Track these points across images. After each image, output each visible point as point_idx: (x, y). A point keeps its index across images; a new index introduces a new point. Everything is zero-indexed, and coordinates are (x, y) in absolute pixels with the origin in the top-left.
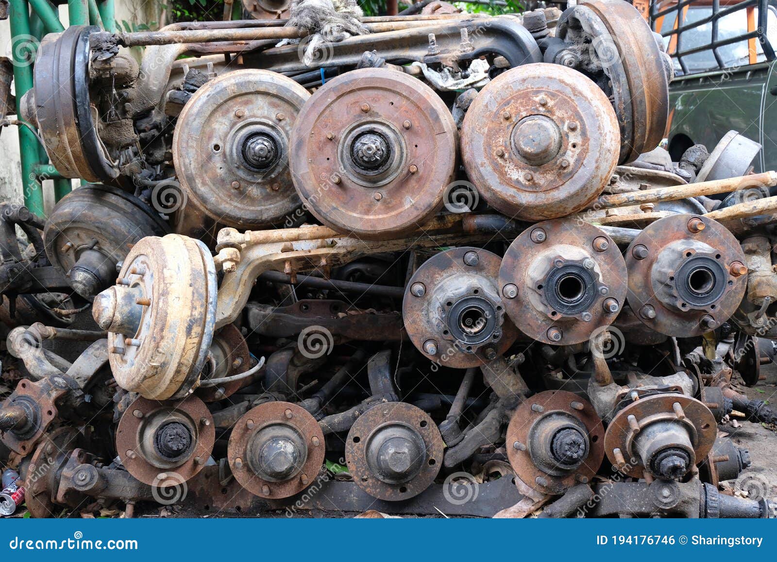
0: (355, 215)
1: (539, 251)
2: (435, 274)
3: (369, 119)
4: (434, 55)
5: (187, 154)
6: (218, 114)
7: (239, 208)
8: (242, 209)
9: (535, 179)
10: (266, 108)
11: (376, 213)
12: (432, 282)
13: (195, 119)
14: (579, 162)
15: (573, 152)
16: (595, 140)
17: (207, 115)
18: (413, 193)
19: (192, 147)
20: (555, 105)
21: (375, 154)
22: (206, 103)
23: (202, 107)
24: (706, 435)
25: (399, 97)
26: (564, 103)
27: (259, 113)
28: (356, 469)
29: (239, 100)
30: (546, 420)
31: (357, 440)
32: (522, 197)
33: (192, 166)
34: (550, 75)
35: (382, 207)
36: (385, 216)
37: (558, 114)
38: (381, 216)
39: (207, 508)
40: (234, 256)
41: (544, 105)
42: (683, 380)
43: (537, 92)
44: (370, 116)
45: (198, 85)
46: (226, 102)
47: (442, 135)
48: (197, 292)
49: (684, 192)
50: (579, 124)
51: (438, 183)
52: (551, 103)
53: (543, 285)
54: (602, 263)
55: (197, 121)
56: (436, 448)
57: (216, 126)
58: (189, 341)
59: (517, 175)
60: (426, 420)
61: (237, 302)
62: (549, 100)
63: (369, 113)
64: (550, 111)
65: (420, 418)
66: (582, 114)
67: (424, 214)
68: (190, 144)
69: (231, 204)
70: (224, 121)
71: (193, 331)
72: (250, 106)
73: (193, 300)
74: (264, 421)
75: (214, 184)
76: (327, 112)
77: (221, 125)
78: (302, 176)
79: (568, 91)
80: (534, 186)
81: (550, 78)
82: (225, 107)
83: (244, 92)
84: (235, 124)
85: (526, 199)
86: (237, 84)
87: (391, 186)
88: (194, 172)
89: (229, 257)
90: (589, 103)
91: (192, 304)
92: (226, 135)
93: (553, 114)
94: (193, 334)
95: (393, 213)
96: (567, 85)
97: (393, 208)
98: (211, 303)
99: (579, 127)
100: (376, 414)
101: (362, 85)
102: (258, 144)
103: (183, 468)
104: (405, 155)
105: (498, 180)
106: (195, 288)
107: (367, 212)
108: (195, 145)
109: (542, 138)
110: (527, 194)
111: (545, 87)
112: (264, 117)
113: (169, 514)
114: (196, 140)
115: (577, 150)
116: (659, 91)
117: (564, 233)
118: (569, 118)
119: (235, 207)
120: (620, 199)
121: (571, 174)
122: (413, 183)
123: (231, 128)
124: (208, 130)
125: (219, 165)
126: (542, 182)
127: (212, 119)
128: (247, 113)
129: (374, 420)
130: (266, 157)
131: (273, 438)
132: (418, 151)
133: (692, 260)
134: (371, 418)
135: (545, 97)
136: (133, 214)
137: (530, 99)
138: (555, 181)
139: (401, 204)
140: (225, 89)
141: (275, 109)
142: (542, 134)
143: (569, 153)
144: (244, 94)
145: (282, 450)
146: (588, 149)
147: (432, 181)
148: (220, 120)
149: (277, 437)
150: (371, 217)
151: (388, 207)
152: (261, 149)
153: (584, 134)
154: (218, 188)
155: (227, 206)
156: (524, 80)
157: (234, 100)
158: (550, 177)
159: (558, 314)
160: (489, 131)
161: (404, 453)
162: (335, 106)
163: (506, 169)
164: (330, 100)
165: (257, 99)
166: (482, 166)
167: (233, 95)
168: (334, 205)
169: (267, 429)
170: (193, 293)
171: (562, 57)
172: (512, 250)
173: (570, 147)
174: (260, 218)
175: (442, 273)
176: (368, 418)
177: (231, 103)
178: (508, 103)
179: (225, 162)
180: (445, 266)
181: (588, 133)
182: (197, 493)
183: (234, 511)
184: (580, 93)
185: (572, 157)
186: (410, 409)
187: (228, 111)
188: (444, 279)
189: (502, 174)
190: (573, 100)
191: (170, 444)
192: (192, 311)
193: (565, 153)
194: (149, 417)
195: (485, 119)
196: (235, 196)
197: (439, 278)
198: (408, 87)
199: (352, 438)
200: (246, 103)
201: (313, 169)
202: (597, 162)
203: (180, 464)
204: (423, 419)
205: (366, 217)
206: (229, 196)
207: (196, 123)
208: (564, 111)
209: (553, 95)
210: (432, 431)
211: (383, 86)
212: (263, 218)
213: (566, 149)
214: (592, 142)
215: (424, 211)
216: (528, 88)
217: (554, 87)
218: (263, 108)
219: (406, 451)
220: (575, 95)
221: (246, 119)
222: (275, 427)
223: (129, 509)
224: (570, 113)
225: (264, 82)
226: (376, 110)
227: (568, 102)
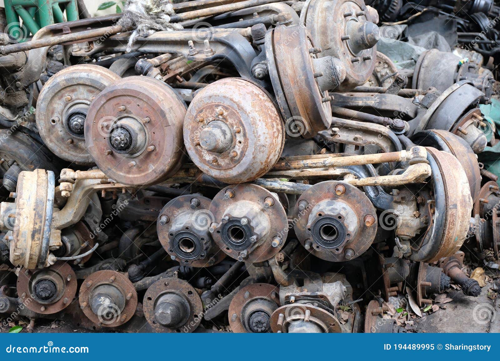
0: (121, 174)
1: (231, 203)
2: (174, 210)
3: (126, 115)
4: (192, 55)
5: (40, 123)
6: (56, 99)
7: (74, 155)
8: (76, 156)
9: (219, 161)
10: (85, 94)
11: (133, 173)
12: (173, 215)
13: (42, 103)
14: (243, 154)
15: (239, 146)
16: (252, 140)
17: (49, 100)
18: (154, 162)
19: (42, 119)
20: (228, 115)
21: (120, 143)
22: (48, 92)
23: (45, 95)
24: (334, 329)
25: (142, 102)
26: (233, 114)
27: (81, 96)
28: (150, 316)
29: (68, 89)
30: (253, 302)
31: (150, 299)
32: (213, 171)
33: (43, 131)
34: (225, 95)
35: (137, 170)
36: (138, 176)
37: (230, 121)
38: (136, 176)
39: (78, 325)
40: (67, 188)
41: (222, 115)
42: (336, 288)
43: (217, 106)
44: (127, 113)
45: (54, 72)
46: (60, 91)
47: (168, 127)
48: (38, 213)
49: (342, 162)
50: (242, 129)
51: (167, 157)
52: (225, 114)
53: (220, 231)
54: (271, 214)
55: (44, 103)
56: (198, 308)
57: (55, 106)
58: (33, 242)
59: (209, 157)
60: (192, 291)
61: (75, 213)
62: (224, 112)
63: (126, 111)
64: (225, 118)
65: (188, 288)
66: (244, 122)
67: (161, 175)
68: (41, 118)
69: (68, 153)
70: (60, 102)
71: (35, 237)
72: (76, 93)
73: (35, 219)
74: (99, 282)
75: (58, 141)
76: (102, 110)
77: (58, 105)
78: (90, 148)
79: (235, 106)
80: (219, 167)
81: (225, 97)
82: (60, 94)
83: (70, 84)
84: (67, 104)
85: (215, 173)
86: (65, 80)
87: (141, 157)
88: (44, 135)
89: (64, 189)
90: (248, 115)
91: (34, 221)
92: (62, 111)
93: (227, 121)
94: (36, 239)
95: (143, 174)
96: (235, 102)
97: (143, 171)
98: (47, 220)
99: (242, 131)
100: (160, 284)
101: (121, 94)
102: (75, 121)
103: (57, 304)
104: (147, 139)
105: (199, 160)
106: (36, 211)
107: (129, 172)
108: (43, 118)
109: (211, 141)
110: (215, 170)
111: (222, 102)
112: (85, 99)
113: (57, 326)
114: (44, 115)
115: (242, 146)
116: (309, 100)
117: (246, 193)
118: (236, 124)
119: (71, 155)
120: (299, 165)
121: (239, 161)
122: (153, 156)
123: (65, 107)
124: (51, 108)
125: (60, 129)
126: (223, 164)
127: (53, 102)
128: (74, 97)
129: (160, 288)
130: (80, 129)
131: (99, 294)
132: (155, 136)
133: (322, 219)
134: (158, 287)
135: (222, 109)
136: (32, 145)
137: (213, 110)
138: (229, 164)
139: (147, 169)
140: (59, 83)
141: (91, 94)
142: (211, 138)
143: (237, 147)
144: (71, 86)
145: (101, 303)
146: (247, 145)
147: (164, 156)
148: (58, 102)
149: (101, 294)
150: (131, 176)
151: (140, 170)
152: (76, 125)
153: (245, 135)
154: (60, 143)
155: (66, 154)
156: (210, 97)
157: (65, 89)
158: (227, 161)
159: (230, 249)
160: (192, 128)
161: (167, 313)
162: (106, 106)
163: (203, 153)
164: (102, 102)
165: (79, 88)
166: (190, 150)
167: (64, 87)
168: (109, 167)
169: (101, 287)
170: (35, 215)
171: (254, 70)
172: (214, 202)
173: (237, 143)
174: (87, 161)
175: (178, 210)
176: (156, 287)
177: (63, 92)
178: (201, 111)
179: (63, 127)
180: (179, 206)
181: (247, 135)
182: (74, 316)
183: (92, 329)
184: (242, 108)
185: (239, 149)
186: (181, 283)
187: (62, 97)
188: (180, 214)
189: (201, 156)
190: (238, 113)
191: (40, 293)
192: (34, 225)
193: (235, 147)
194: (35, 274)
195: (189, 120)
196: (71, 148)
197: (177, 213)
198: (147, 96)
199: (147, 297)
200: (73, 91)
201: (96, 144)
202: (253, 154)
203: (55, 301)
204: (190, 290)
205: (128, 175)
206: (68, 148)
207: (42, 105)
208: (233, 119)
209: (226, 108)
210: (196, 298)
211: (132, 95)
212: (90, 161)
213: (235, 144)
214: (250, 141)
215: (160, 174)
216: (212, 102)
217: (227, 103)
218: (83, 94)
219: (169, 312)
220: (239, 109)
221: (74, 101)
222: (105, 286)
223: (32, 322)
224: (237, 121)
225: (82, 78)
226: (130, 109)
227: (235, 114)
